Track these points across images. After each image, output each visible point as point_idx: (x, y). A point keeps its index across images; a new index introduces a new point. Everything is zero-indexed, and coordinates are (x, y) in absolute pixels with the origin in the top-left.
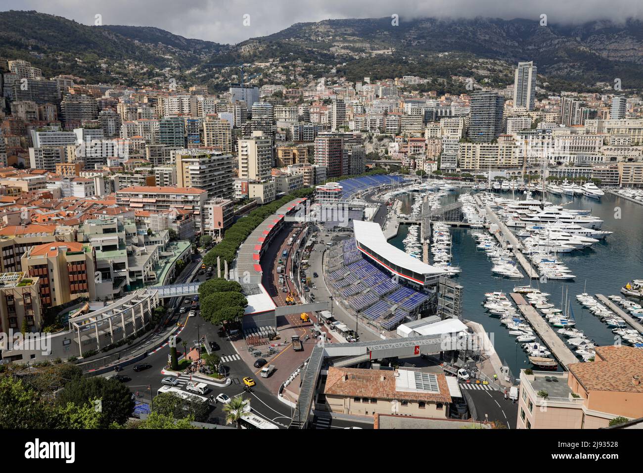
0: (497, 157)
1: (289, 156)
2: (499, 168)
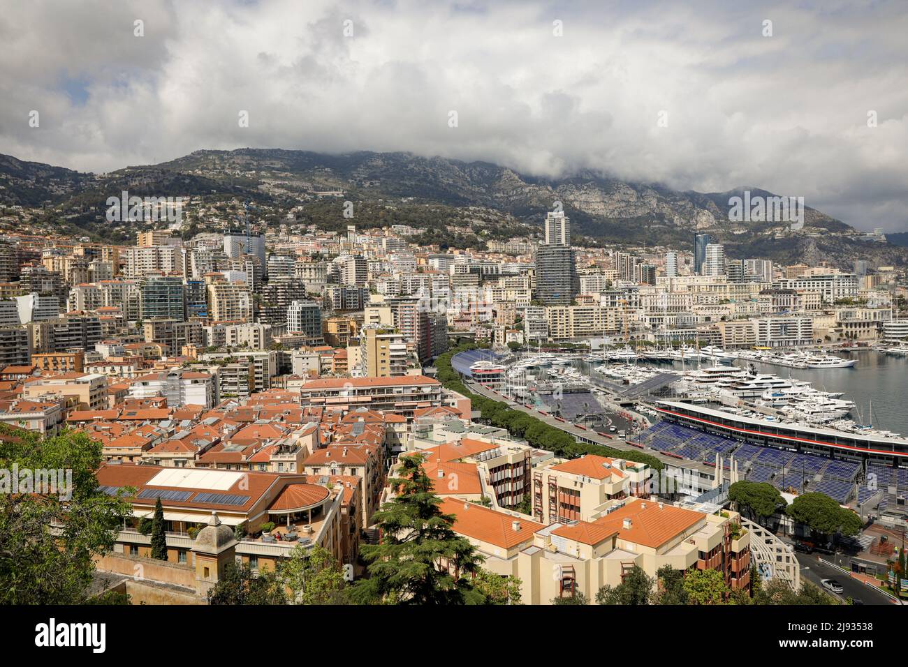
0: (592, 322)
1: (346, 330)
2: (595, 335)
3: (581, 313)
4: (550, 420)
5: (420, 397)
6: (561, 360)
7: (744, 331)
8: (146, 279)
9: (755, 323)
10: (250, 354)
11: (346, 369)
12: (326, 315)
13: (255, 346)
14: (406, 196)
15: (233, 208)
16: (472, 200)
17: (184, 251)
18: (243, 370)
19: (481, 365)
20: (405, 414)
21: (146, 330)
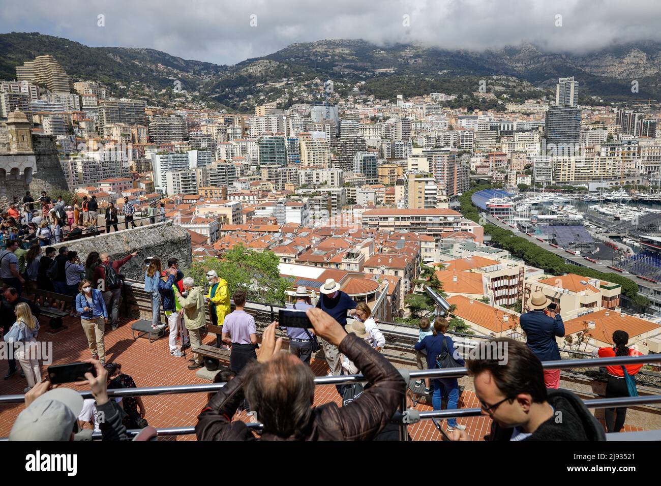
0: (592, 169)
1: (394, 173)
4: (546, 246)
5: (446, 224)
6: (562, 199)
8: (261, 138)
10: (328, 190)
11: (394, 201)
12: (380, 162)
13: (332, 184)
14: (441, 70)
15: (316, 85)
16: (495, 70)
17: (285, 118)
18: (324, 201)
19: (493, 202)
20: (435, 235)
21: (262, 172)
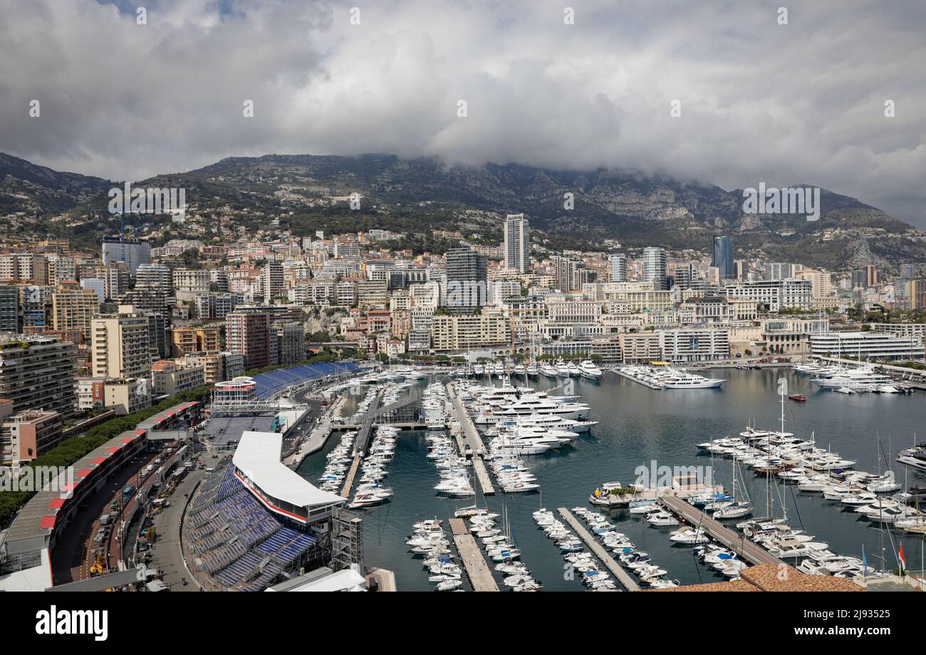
0: (480, 333)
1: (191, 340)
2: (483, 346)
3: (467, 323)
7: (647, 344)
9: (662, 334)
